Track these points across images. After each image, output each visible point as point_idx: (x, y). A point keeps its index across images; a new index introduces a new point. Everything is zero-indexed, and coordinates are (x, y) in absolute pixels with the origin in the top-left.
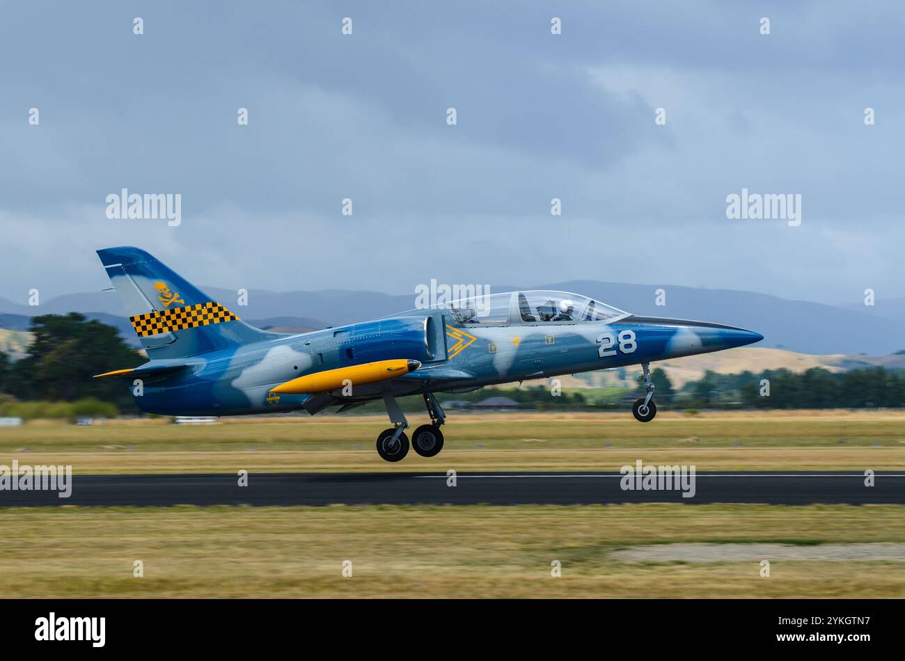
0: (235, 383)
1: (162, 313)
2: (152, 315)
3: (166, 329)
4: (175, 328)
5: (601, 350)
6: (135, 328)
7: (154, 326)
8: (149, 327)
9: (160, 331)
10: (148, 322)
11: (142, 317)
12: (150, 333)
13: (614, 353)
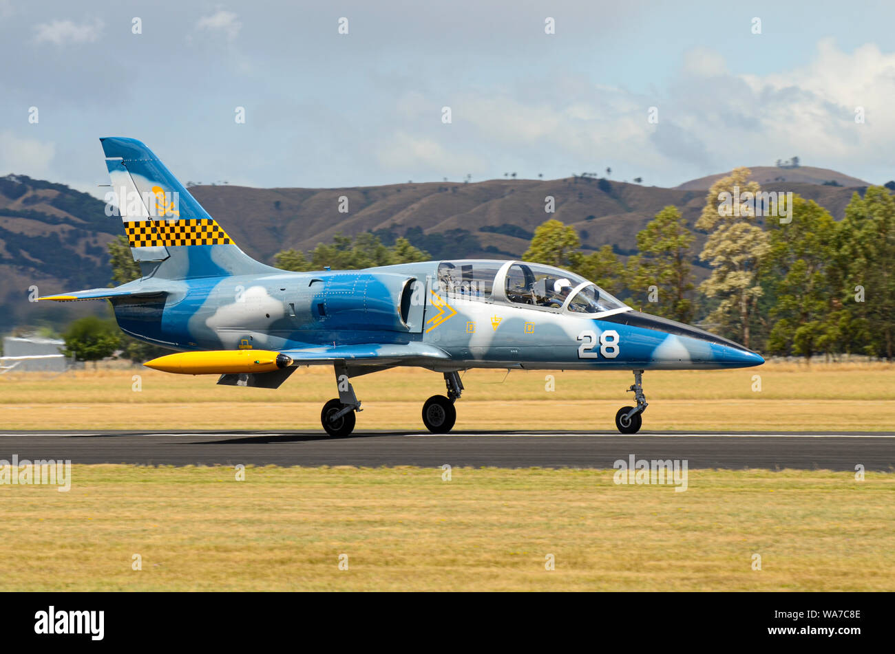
0: (210, 322)
1: (157, 223)
2: (148, 224)
3: (159, 242)
4: (168, 243)
5: (581, 350)
6: (128, 236)
7: (148, 237)
8: (143, 237)
9: (154, 243)
10: (143, 231)
11: (137, 224)
12: (143, 244)
13: (595, 355)
